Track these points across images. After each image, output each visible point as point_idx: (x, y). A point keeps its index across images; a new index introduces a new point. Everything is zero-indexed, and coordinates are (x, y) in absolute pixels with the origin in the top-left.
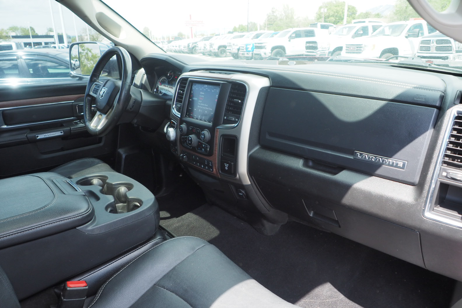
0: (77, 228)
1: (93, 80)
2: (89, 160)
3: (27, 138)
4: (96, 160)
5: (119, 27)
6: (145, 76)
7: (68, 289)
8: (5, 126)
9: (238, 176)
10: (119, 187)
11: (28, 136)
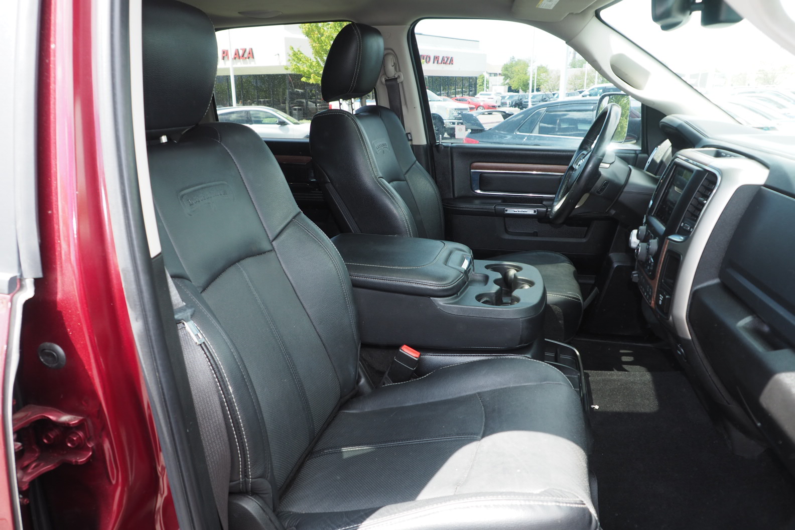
0: (431, 298)
1: (584, 148)
2: (553, 254)
3: (495, 209)
4: (563, 258)
5: (646, 74)
6: (671, 148)
7: (400, 350)
8: (479, 191)
9: (671, 318)
10: (523, 284)
11: (496, 207)
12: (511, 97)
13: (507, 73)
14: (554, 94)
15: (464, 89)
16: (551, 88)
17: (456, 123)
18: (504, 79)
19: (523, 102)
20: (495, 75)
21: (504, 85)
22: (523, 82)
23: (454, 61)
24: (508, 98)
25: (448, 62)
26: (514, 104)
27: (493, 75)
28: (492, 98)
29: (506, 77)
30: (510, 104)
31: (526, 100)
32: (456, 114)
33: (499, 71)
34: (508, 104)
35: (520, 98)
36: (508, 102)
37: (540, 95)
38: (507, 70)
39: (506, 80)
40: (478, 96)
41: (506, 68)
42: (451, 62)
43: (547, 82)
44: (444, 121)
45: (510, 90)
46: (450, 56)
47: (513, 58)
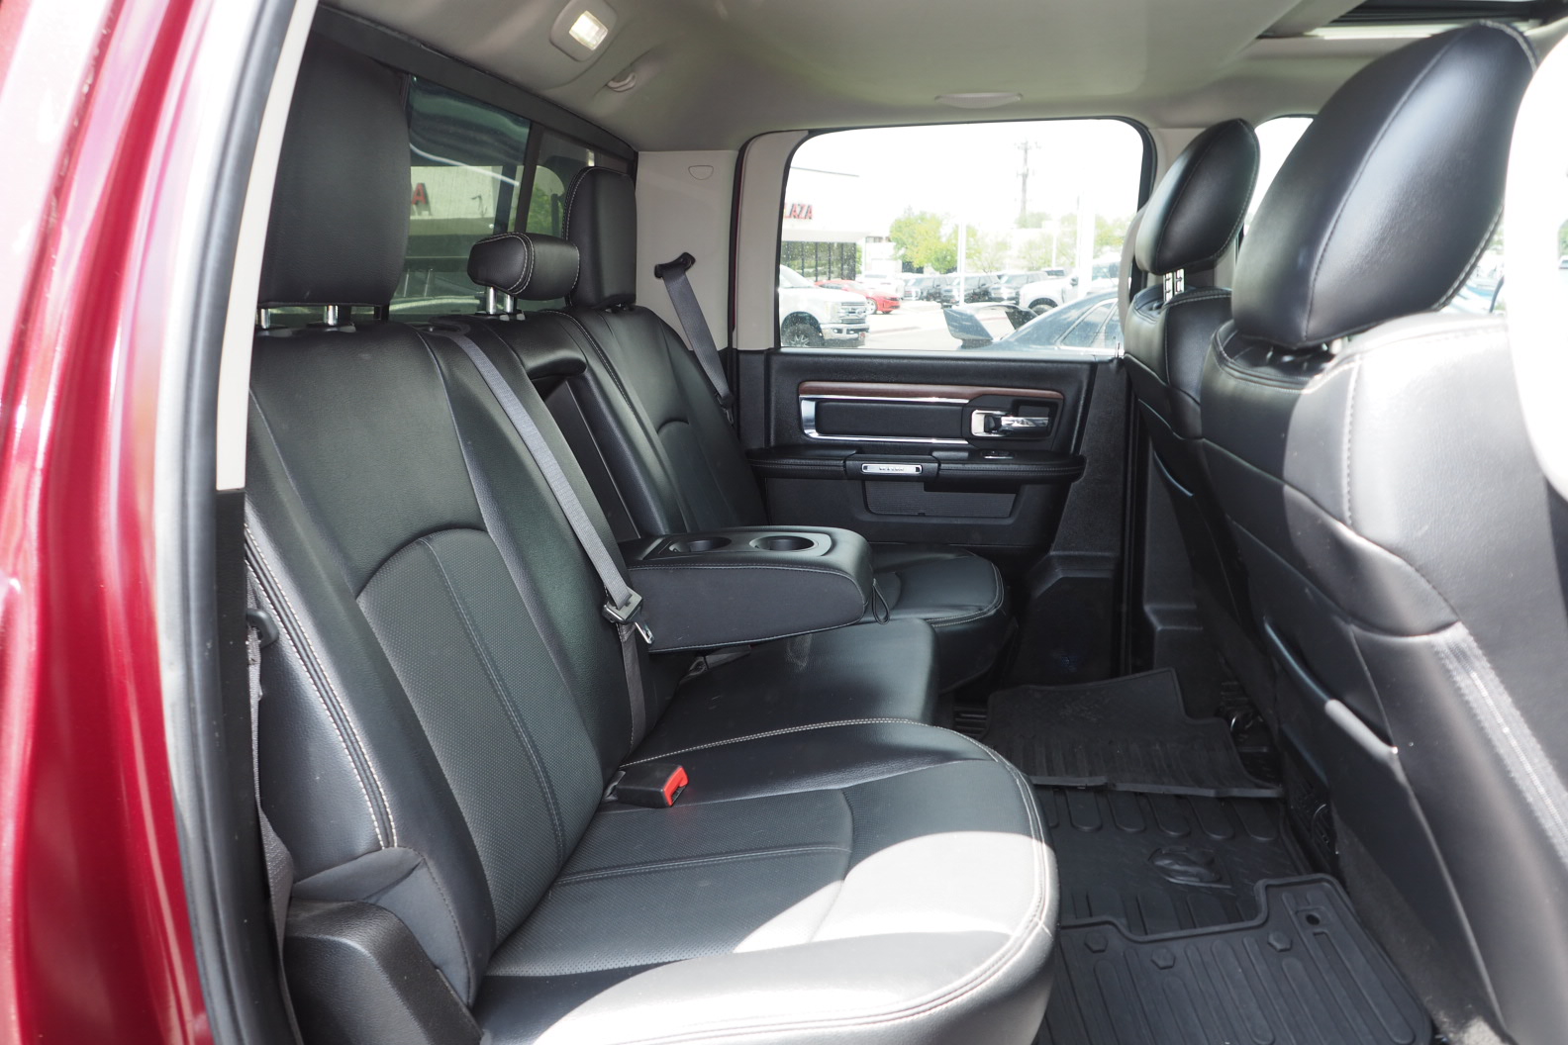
12: (918, 282)
13: (902, 234)
14: (999, 277)
15: (819, 268)
16: (986, 264)
17: (845, 331)
18: (894, 248)
19: (942, 292)
20: (880, 239)
21: (896, 259)
22: (936, 252)
23: (813, 212)
24: (914, 284)
25: (803, 214)
26: (925, 294)
27: (872, 240)
28: (889, 284)
29: (901, 244)
30: (917, 293)
31: (948, 288)
32: (843, 313)
33: (885, 234)
34: (914, 294)
35: (936, 283)
36: (914, 290)
37: (973, 278)
38: (900, 231)
39: (899, 249)
40: (859, 278)
41: (898, 227)
42: (809, 214)
43: (979, 253)
44: (822, 326)
45: (907, 267)
46: (806, 202)
47: (910, 209)
